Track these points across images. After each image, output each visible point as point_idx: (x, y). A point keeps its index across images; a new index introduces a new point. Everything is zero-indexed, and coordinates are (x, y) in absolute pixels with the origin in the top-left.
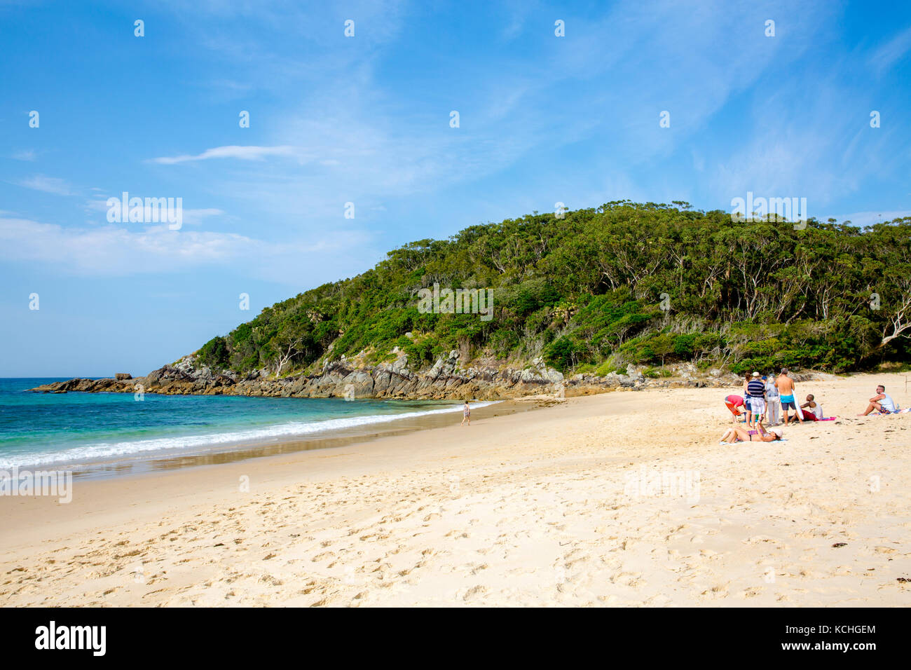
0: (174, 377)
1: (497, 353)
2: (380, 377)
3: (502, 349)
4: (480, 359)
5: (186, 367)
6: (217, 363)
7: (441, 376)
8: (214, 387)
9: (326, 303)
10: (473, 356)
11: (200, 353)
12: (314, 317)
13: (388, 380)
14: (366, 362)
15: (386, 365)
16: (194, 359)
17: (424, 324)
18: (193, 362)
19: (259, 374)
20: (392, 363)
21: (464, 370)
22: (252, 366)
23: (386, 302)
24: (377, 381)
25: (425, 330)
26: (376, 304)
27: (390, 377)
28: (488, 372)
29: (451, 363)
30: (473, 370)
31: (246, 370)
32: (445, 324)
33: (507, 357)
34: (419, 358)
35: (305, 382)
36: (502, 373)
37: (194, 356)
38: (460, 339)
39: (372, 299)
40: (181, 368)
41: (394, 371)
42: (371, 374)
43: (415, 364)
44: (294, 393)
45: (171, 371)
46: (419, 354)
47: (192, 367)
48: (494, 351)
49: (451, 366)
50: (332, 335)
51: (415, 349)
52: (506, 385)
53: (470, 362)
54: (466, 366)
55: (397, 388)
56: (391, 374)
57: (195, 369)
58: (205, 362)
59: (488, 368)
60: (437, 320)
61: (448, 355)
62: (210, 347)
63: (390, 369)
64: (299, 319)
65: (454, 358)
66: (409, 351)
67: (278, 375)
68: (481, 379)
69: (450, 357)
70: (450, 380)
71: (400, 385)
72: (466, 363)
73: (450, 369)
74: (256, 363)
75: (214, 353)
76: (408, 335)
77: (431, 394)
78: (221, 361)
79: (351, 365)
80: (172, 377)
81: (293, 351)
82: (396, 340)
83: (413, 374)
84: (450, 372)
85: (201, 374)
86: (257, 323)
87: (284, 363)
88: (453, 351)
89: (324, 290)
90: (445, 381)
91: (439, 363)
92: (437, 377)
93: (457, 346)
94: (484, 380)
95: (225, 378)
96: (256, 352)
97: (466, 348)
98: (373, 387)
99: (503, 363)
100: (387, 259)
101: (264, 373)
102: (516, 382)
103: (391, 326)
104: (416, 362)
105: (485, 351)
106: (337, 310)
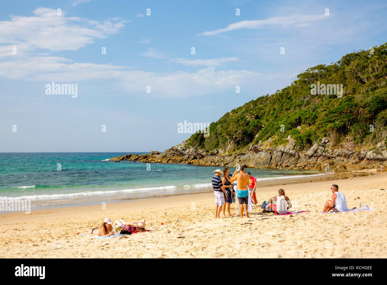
0: (175, 154)
1: (355, 139)
2: (275, 155)
3: (358, 136)
4: (343, 143)
5: (182, 148)
6: (198, 146)
7: (315, 155)
8: (192, 159)
9: (258, 108)
10: (338, 142)
11: (190, 140)
12: (249, 117)
13: (280, 157)
14: (271, 145)
15: (281, 148)
16: (186, 143)
17: (309, 121)
18: (185, 145)
19: (218, 152)
20: (285, 146)
21: (331, 151)
22: (215, 147)
23: (290, 107)
24: (273, 157)
25: (310, 125)
26: (283, 109)
27: (282, 155)
28: (347, 152)
29: (323, 146)
30: (337, 151)
31: (212, 149)
32: (321, 120)
33: (362, 142)
34: (302, 143)
35: (236, 157)
36: (357, 153)
37: (187, 141)
38: (329, 131)
39: (282, 105)
40: (179, 148)
41: (285, 151)
42: (270, 153)
43: (300, 147)
44: (227, 164)
45: (174, 150)
46: (303, 140)
47: (184, 148)
48: (353, 138)
49: (323, 148)
50: (258, 128)
51: (300, 137)
52: (354, 161)
53: (335, 145)
54: (333, 148)
55: (285, 162)
56: (283, 153)
57: (186, 149)
58: (192, 145)
59: (348, 150)
60: (317, 118)
61: (321, 140)
62: (194, 136)
63: (282, 149)
64: (242, 119)
65: (325, 143)
66: (296, 139)
67: (227, 153)
68: (342, 157)
69: (322, 142)
70: (321, 157)
71: (287, 161)
72: (333, 146)
73: (322, 150)
74: (217, 146)
75: (196, 139)
76: (299, 128)
77: (304, 166)
78: (200, 144)
79: (262, 147)
80: (173, 154)
81: (236, 138)
82: (290, 131)
83: (298, 153)
84: (322, 152)
85: (189, 152)
86: (220, 122)
87: (230, 146)
88: (324, 138)
89: (259, 101)
90: (317, 158)
91: (315, 146)
92: (312, 155)
93: (328, 135)
94: (344, 157)
95: (198, 154)
96: (218, 139)
97: (333, 136)
98: (270, 161)
99: (359, 146)
100: (297, 79)
101: (221, 151)
102: (362, 159)
103: (288, 122)
104: (300, 145)
105: (347, 138)
106: (265, 112)
